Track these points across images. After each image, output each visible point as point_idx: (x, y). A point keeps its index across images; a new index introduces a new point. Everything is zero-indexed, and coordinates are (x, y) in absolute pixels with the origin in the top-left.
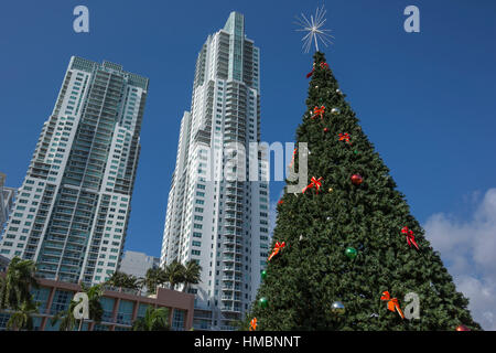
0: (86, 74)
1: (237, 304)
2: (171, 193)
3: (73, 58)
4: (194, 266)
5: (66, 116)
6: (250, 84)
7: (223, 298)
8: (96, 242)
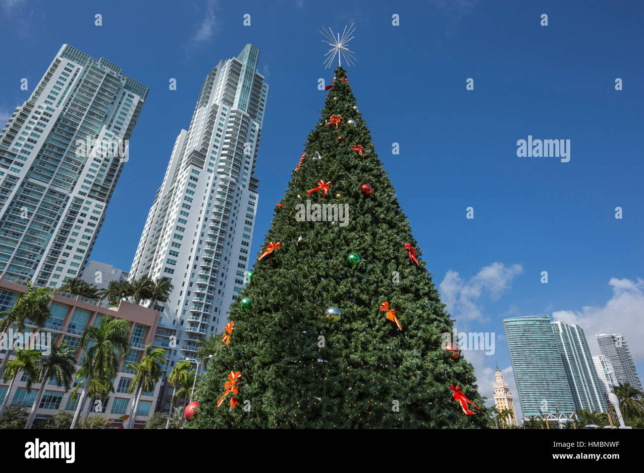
0: (77, 66)
1: (203, 326)
2: (153, 208)
3: (65, 46)
4: (166, 284)
5: (45, 106)
6: (254, 117)
7: (189, 318)
8: (58, 246)
